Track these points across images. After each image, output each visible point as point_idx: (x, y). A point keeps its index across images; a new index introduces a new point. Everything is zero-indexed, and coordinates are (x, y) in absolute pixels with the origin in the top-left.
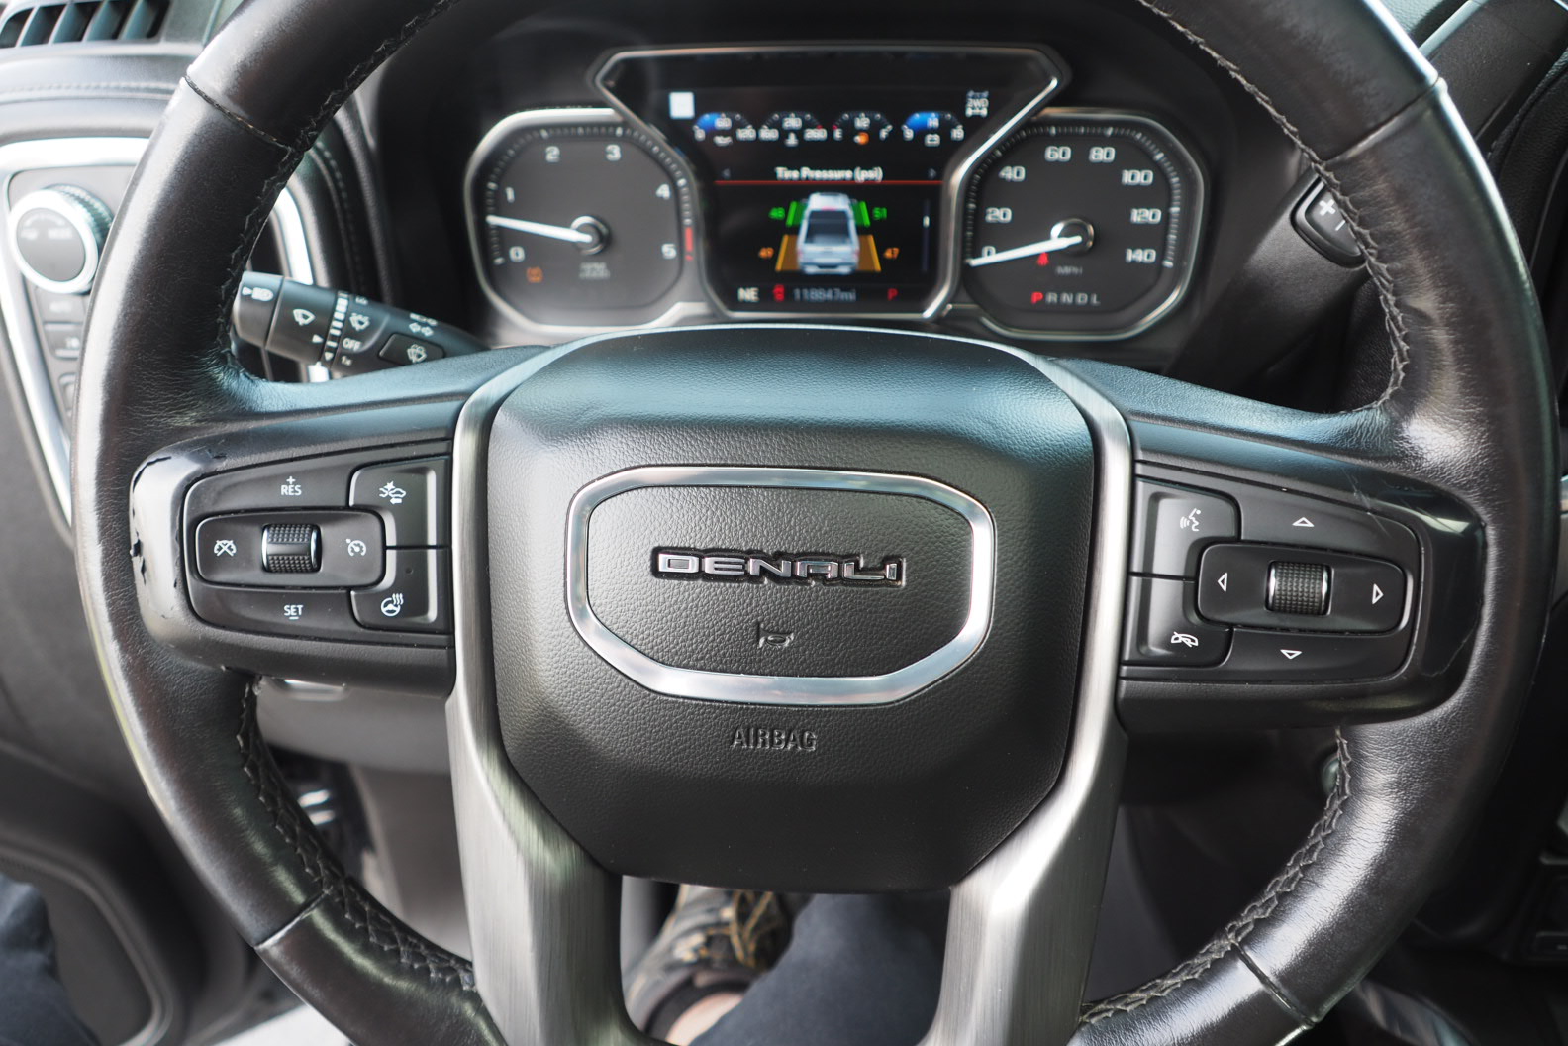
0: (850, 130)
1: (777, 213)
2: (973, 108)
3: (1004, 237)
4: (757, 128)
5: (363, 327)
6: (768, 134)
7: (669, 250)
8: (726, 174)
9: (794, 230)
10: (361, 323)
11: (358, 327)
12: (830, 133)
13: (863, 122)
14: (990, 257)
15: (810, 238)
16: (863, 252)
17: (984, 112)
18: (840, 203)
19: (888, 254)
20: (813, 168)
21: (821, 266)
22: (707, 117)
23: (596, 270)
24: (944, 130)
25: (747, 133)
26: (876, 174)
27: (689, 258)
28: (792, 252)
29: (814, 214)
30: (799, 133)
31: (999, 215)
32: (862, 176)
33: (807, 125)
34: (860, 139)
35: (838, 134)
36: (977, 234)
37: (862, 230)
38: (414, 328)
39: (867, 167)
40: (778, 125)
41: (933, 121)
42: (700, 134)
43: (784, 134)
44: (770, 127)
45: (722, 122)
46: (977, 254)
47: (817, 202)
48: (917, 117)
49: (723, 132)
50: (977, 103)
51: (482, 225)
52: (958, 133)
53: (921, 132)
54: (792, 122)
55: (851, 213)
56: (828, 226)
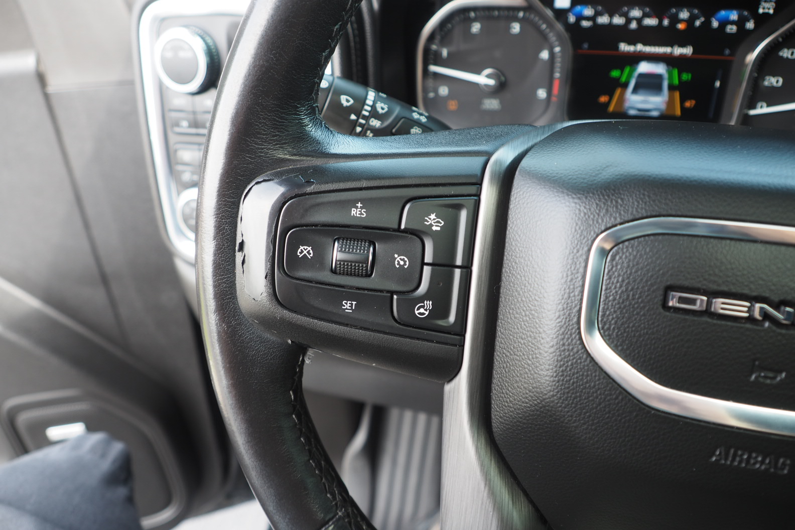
0: (675, 20)
1: (615, 73)
2: (764, 8)
3: (774, 97)
4: (611, 16)
5: (384, 111)
6: (618, 20)
7: (542, 94)
8: (586, 46)
9: (625, 85)
10: (383, 109)
11: (380, 111)
12: (661, 22)
13: (684, 15)
14: (762, 109)
15: (635, 90)
16: (670, 103)
17: (771, 11)
18: (659, 69)
19: (688, 104)
20: (645, 44)
21: (640, 110)
22: (578, 8)
23: (492, 104)
24: (740, 23)
25: (603, 20)
26: (688, 51)
27: (554, 99)
28: (622, 99)
29: (641, 76)
30: (639, 21)
31: (774, 81)
32: (678, 51)
33: (645, 15)
34: (681, 26)
35: (666, 22)
36: (756, 94)
37: (671, 88)
38: (416, 116)
39: (682, 45)
40: (625, 15)
41: (734, 16)
42: (572, 19)
43: (629, 21)
44: (620, 16)
45: (588, 11)
46: (754, 107)
47: (644, 67)
48: (723, 13)
49: (588, 19)
50: (767, 5)
51: (425, 71)
52: (750, 25)
53: (724, 23)
54: (636, 13)
55: (666, 76)
56: (650, 84)
